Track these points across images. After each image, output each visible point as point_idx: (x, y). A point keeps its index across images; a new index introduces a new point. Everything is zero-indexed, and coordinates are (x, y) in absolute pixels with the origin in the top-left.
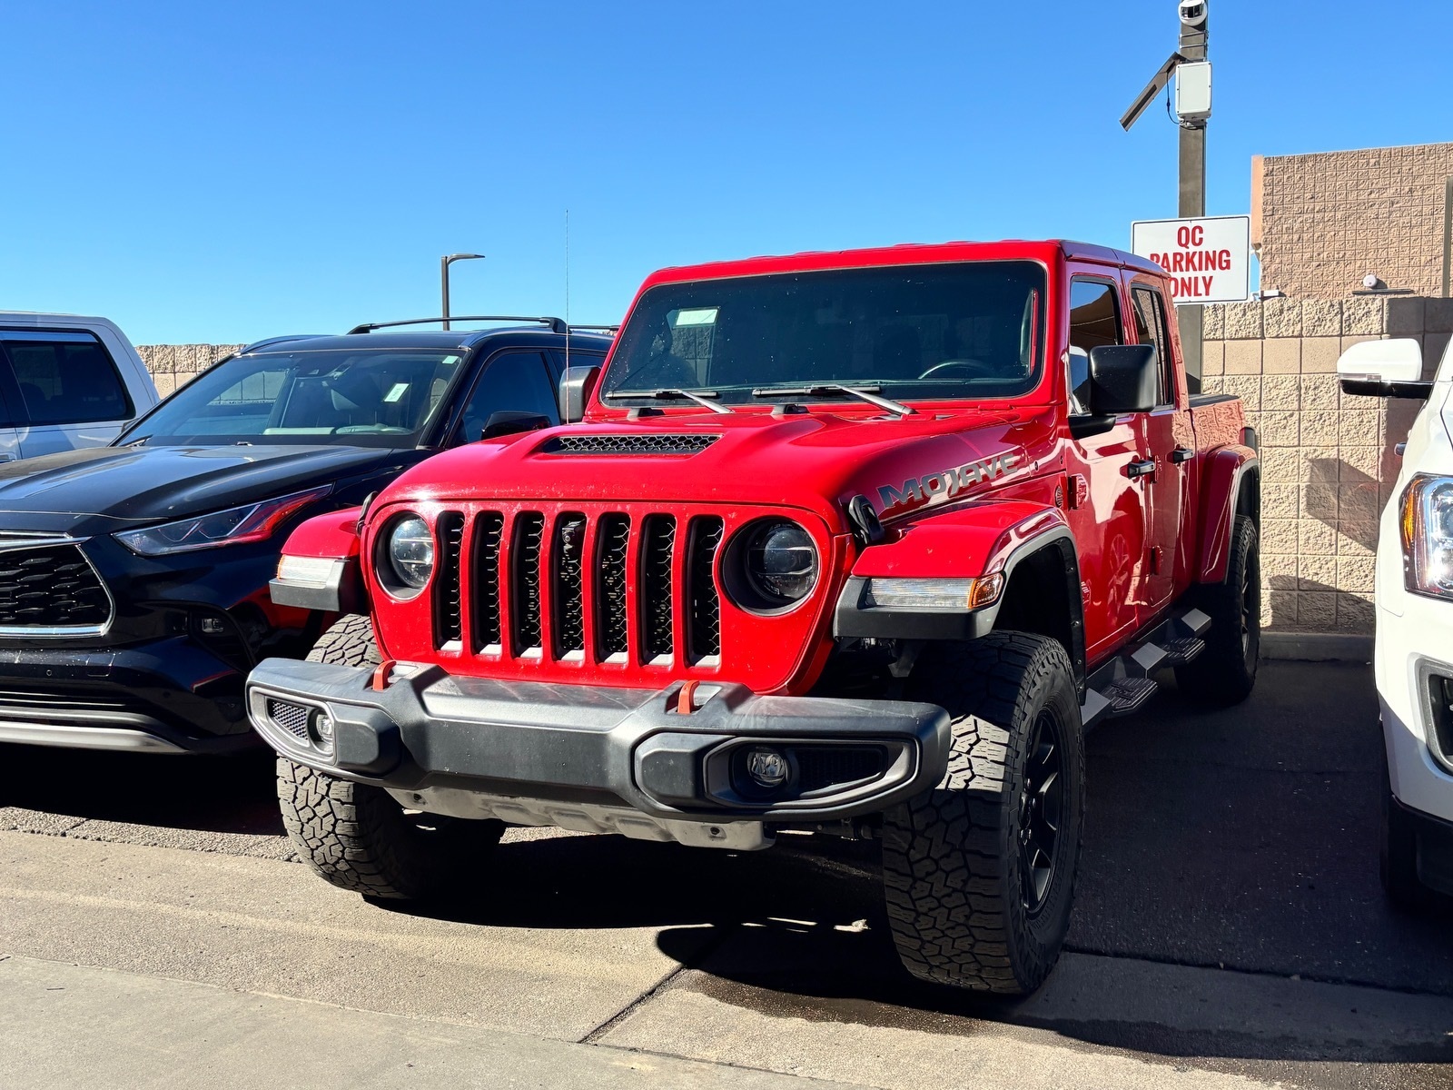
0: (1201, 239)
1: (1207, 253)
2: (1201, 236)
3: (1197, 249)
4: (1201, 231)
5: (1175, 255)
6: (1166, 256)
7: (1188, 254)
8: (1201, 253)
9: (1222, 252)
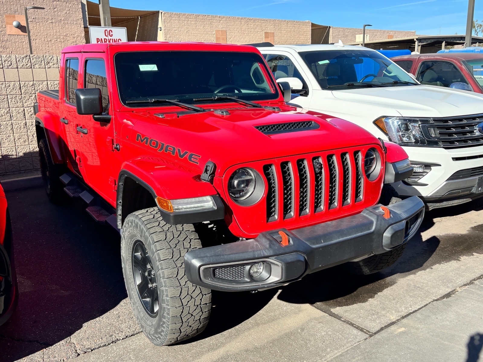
0: (112, 35)
1: (114, 39)
2: (112, 33)
3: (111, 38)
4: (112, 32)
5: (105, 39)
6: (101, 39)
7: (108, 39)
8: (112, 39)
9: (119, 40)
